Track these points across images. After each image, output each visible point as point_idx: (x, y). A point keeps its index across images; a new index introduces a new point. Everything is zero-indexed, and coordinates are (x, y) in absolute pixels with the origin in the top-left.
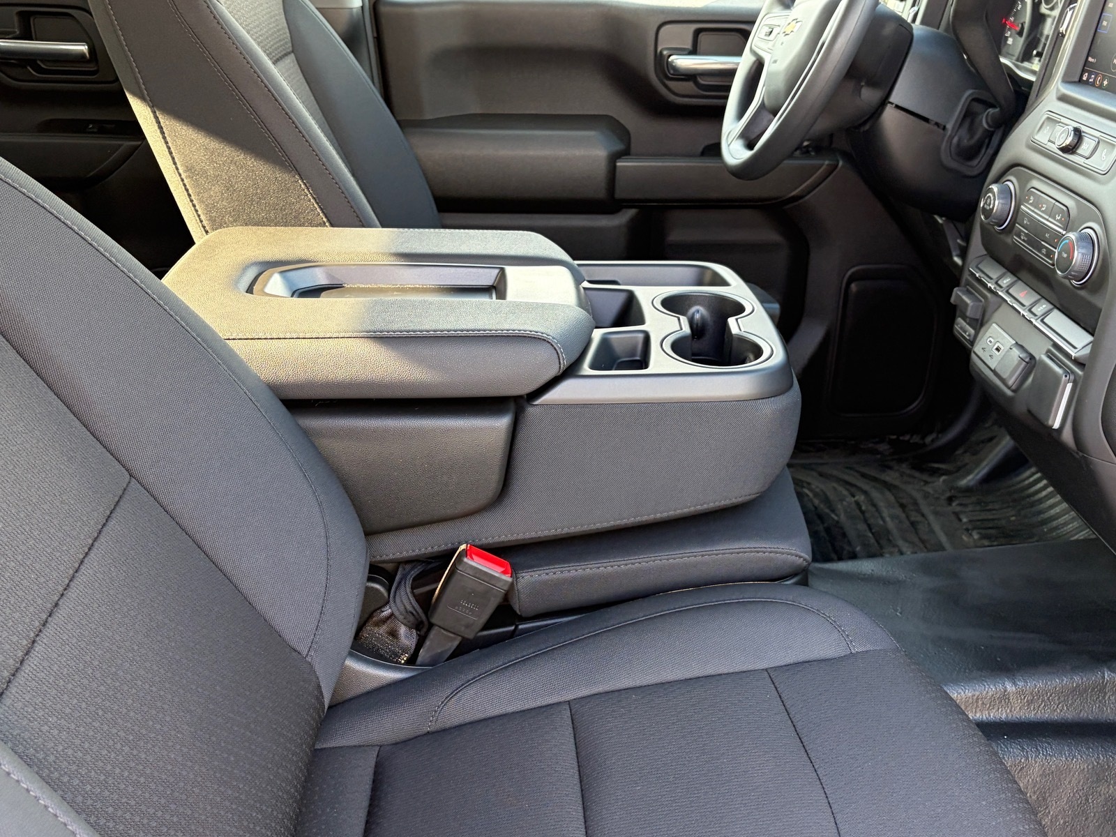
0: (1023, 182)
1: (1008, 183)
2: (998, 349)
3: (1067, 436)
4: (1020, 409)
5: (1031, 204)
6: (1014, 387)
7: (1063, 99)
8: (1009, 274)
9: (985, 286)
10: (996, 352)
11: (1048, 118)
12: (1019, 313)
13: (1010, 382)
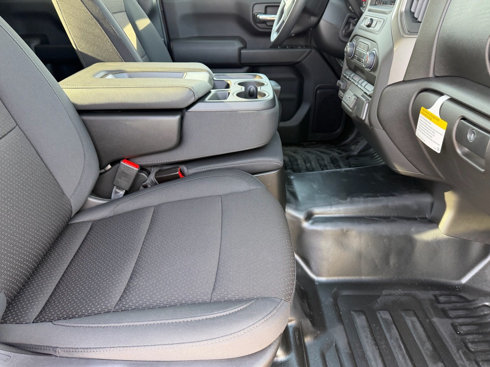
0: (357, 41)
1: (353, 42)
2: (349, 98)
3: (367, 122)
4: (353, 115)
5: (360, 47)
6: (352, 108)
7: (369, 10)
8: (354, 73)
9: (346, 77)
10: (349, 99)
11: (364, 18)
12: (354, 84)
13: (351, 107)
